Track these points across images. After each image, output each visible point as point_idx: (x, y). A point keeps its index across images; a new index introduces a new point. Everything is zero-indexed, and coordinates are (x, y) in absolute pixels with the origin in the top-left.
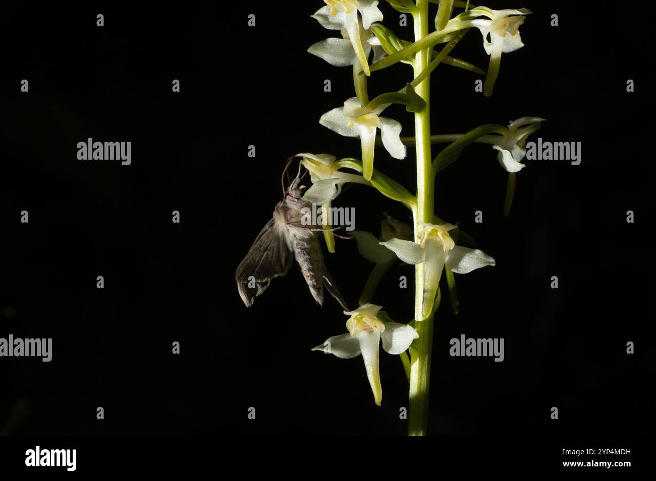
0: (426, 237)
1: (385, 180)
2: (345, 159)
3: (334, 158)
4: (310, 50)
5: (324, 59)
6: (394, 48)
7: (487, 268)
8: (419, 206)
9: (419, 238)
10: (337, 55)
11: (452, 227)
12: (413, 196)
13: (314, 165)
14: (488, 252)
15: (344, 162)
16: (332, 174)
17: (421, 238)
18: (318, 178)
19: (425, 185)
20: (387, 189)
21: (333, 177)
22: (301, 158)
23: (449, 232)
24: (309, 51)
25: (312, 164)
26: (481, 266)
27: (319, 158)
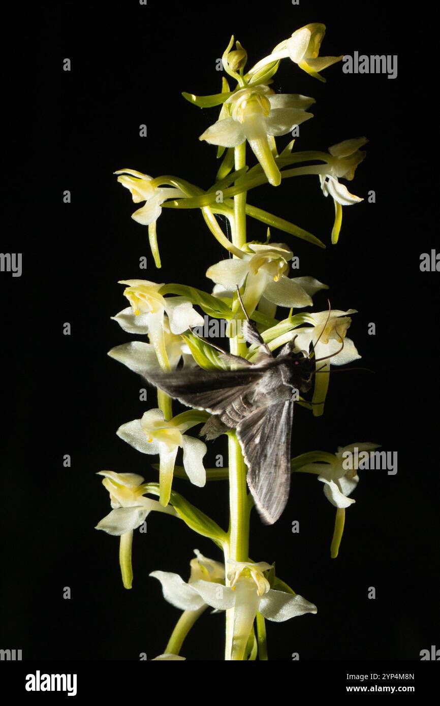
0: (237, 577)
1: (192, 510)
2: (151, 484)
3: (142, 479)
4: (111, 354)
5: (126, 364)
6: (208, 359)
7: (308, 616)
8: (231, 545)
9: (229, 579)
10: (142, 362)
11: (267, 567)
12: (224, 532)
13: (116, 487)
14: (309, 597)
15: (149, 487)
16: (135, 499)
17: (232, 579)
18: (119, 503)
19: (239, 519)
20: (195, 522)
21: (136, 504)
22: (103, 477)
23: (264, 573)
24: (109, 354)
25: (114, 486)
26: (300, 613)
27: (122, 478)
